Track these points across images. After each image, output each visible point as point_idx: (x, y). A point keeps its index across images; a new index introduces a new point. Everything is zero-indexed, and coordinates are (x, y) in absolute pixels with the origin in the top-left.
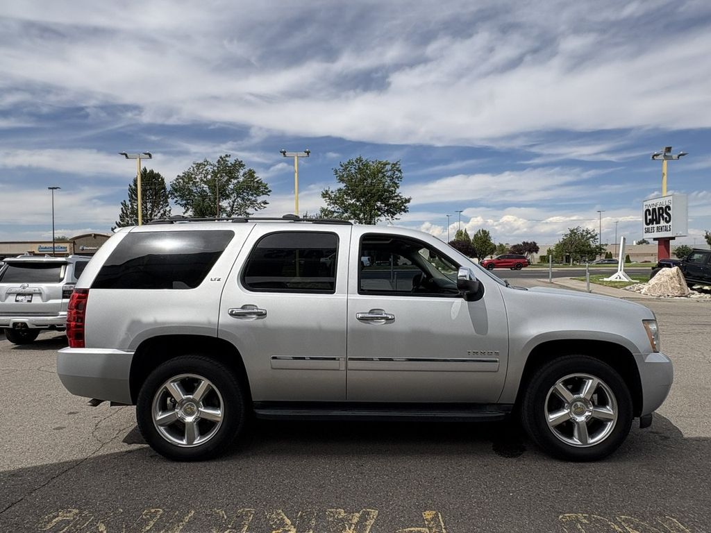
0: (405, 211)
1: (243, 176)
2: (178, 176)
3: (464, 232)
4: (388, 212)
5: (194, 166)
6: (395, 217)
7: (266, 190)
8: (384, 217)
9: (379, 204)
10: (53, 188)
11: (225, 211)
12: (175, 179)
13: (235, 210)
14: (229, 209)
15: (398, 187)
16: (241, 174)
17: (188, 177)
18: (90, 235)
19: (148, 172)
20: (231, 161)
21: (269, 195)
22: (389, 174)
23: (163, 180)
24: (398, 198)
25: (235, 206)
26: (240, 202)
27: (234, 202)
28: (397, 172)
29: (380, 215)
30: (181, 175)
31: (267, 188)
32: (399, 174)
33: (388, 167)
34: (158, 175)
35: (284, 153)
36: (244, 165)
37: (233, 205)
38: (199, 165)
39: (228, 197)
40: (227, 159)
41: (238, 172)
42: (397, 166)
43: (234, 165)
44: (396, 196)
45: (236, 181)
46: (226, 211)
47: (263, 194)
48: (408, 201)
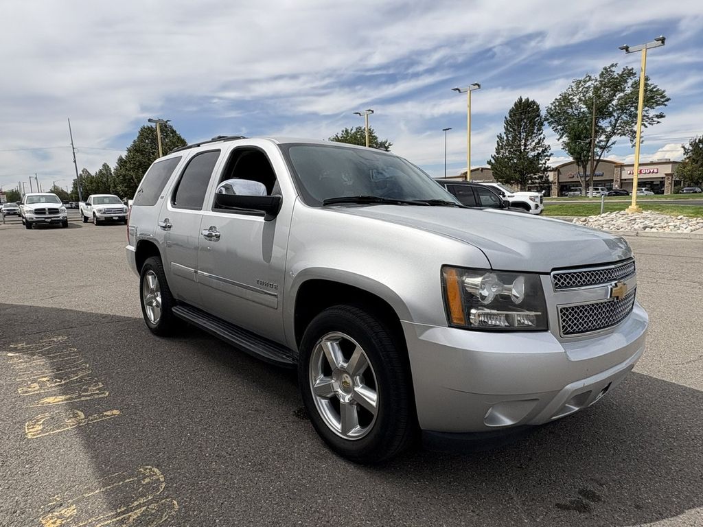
1: (632, 86)
2: (556, 99)
5: (573, 84)
7: (662, 100)
10: (446, 130)
11: (604, 131)
12: (552, 102)
13: (618, 130)
14: (609, 129)
16: (630, 84)
17: (565, 100)
18: (478, 169)
19: (523, 101)
20: (617, 71)
21: (665, 105)
23: (538, 106)
25: (617, 125)
26: (625, 119)
27: (617, 120)
30: (558, 97)
31: (664, 97)
34: (533, 102)
35: (627, 49)
36: (635, 74)
37: (616, 123)
38: (579, 83)
39: (610, 114)
40: (613, 69)
41: (626, 82)
43: (621, 76)
45: (622, 94)
46: (606, 132)
47: (658, 105)
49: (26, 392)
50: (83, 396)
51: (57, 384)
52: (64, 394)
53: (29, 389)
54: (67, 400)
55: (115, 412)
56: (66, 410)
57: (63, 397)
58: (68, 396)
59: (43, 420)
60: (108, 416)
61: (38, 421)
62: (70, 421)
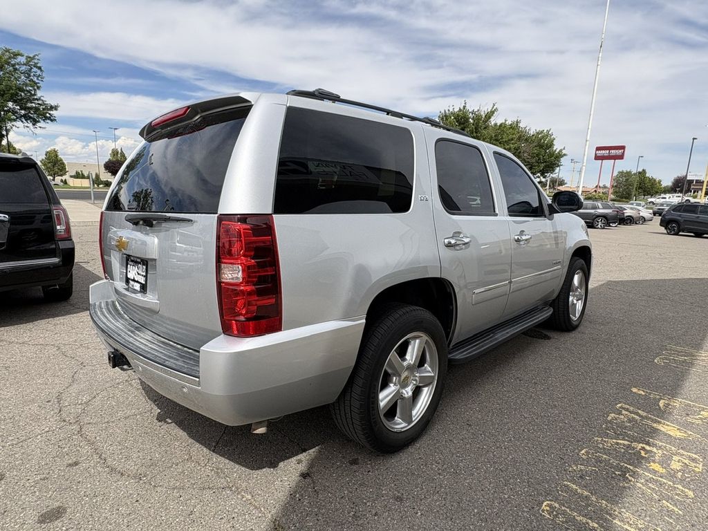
0: (52, 119)
3: (120, 151)
4: (27, 117)
6: (38, 124)
8: (21, 123)
9: (10, 104)
15: (38, 88)
22: (23, 68)
24: (40, 102)
28: (35, 69)
29: (15, 120)
32: (39, 72)
33: (22, 60)
42: (36, 61)
44: (37, 99)
48: (56, 108)
49: (694, 460)
50: (640, 416)
51: (648, 448)
52: (656, 431)
53: (687, 461)
54: (659, 422)
55: (634, 390)
56: (670, 413)
57: (660, 427)
58: (655, 425)
59: (697, 417)
60: (644, 391)
61: (701, 419)
62: (675, 404)
